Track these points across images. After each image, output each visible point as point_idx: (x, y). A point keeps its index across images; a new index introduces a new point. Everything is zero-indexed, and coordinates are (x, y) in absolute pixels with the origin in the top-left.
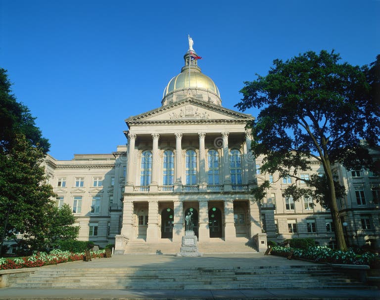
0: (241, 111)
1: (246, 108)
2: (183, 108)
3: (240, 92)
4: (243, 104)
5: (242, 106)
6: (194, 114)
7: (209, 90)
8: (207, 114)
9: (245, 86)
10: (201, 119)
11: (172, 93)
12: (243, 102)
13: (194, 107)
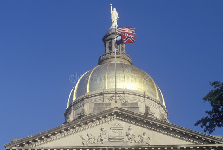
0: (208, 132)
1: (214, 126)
2: (105, 126)
3: (205, 99)
4: (209, 119)
5: (208, 124)
6: (124, 135)
7: (148, 94)
8: (145, 137)
9: (213, 89)
10: (137, 144)
11: (83, 99)
12: (209, 116)
13: (124, 125)
